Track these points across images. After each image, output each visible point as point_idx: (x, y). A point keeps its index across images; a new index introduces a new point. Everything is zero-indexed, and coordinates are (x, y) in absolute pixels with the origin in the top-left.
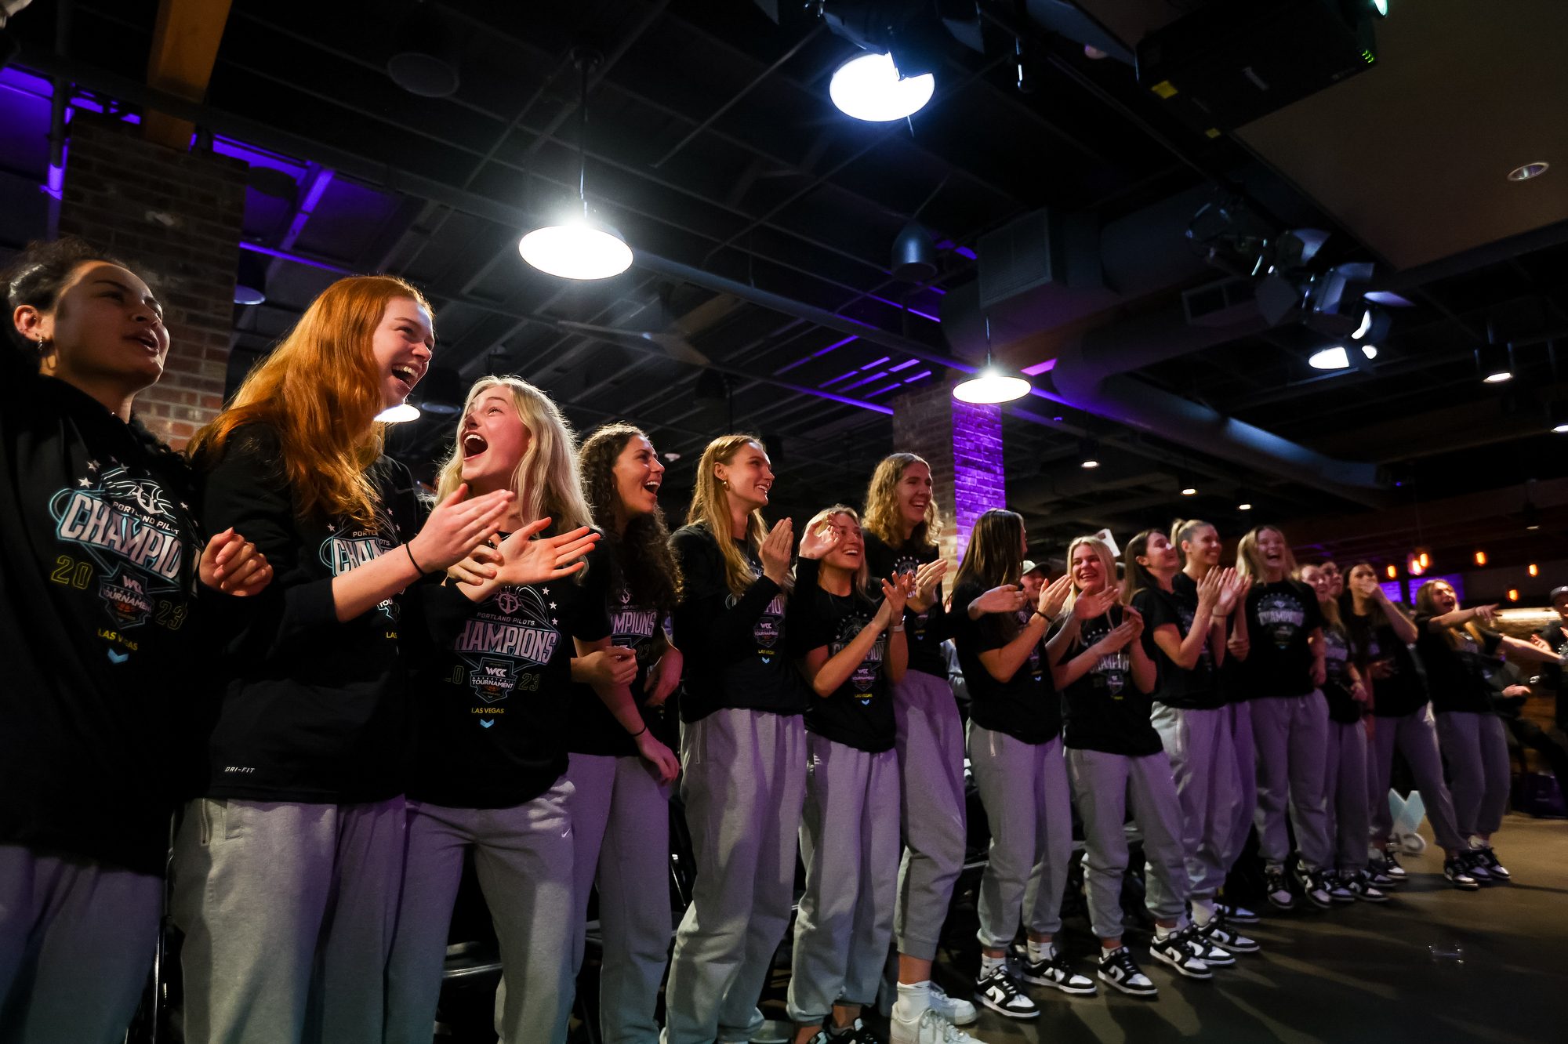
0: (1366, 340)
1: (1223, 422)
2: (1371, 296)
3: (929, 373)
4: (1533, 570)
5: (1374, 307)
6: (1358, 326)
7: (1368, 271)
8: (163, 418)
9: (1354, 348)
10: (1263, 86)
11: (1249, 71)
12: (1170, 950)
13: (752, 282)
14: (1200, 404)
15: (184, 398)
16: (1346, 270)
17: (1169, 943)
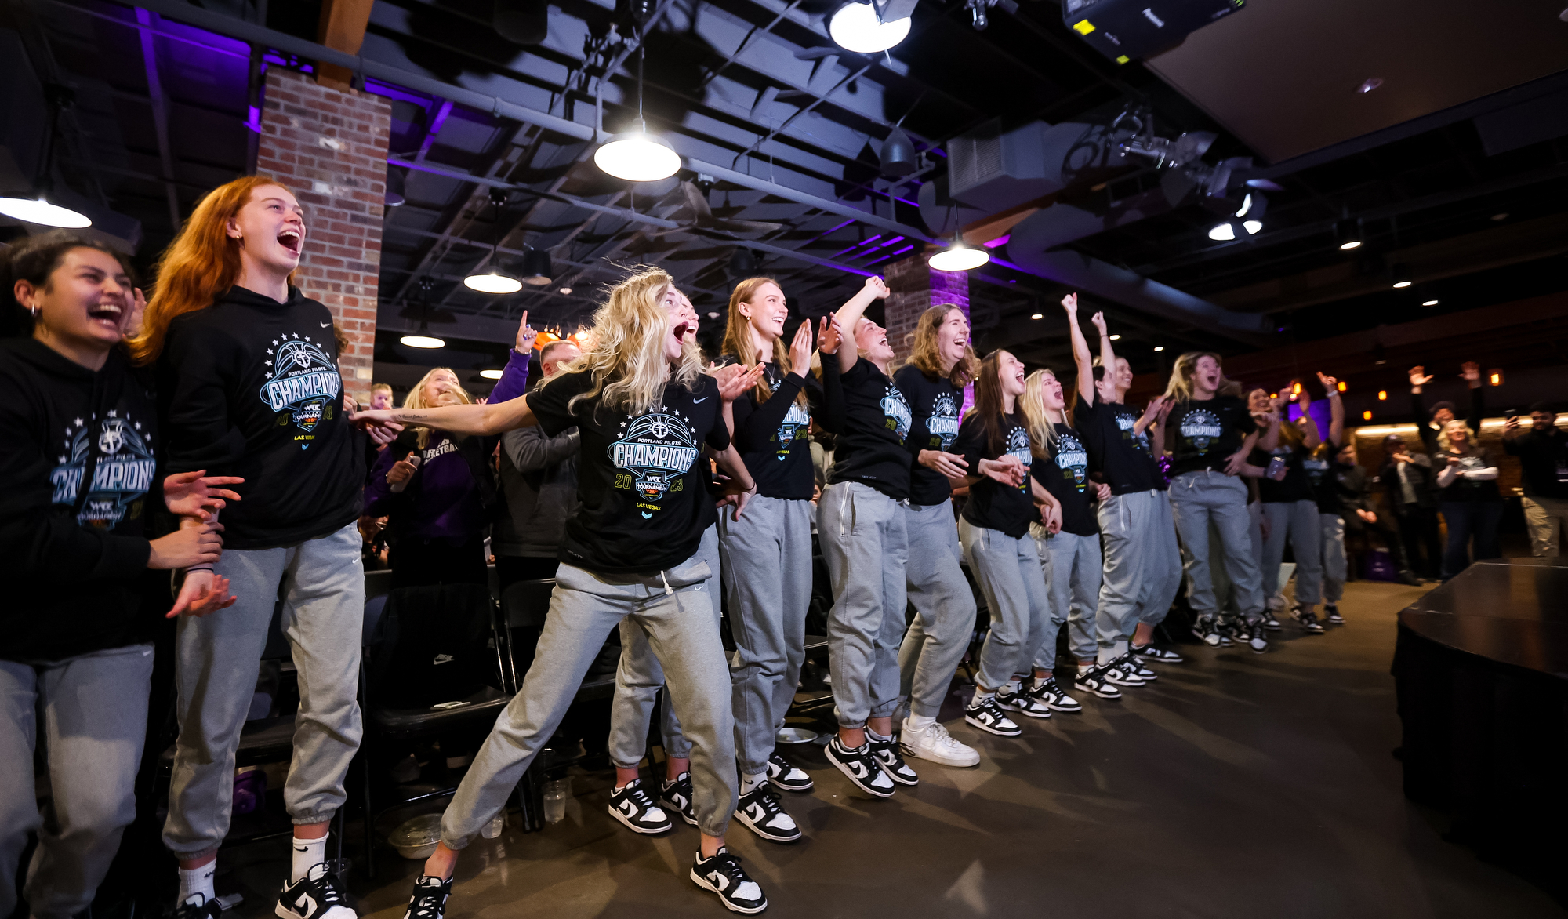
0: (1248, 217)
1: (1140, 284)
2: (1252, 183)
3: (911, 247)
4: (1382, 396)
5: (1253, 191)
6: (1240, 207)
7: (1248, 163)
8: (336, 293)
9: (1238, 224)
10: (1160, 24)
11: (1148, 12)
12: (1089, 681)
13: (773, 180)
14: (1124, 268)
15: (351, 277)
16: (1231, 162)
17: (1089, 676)
